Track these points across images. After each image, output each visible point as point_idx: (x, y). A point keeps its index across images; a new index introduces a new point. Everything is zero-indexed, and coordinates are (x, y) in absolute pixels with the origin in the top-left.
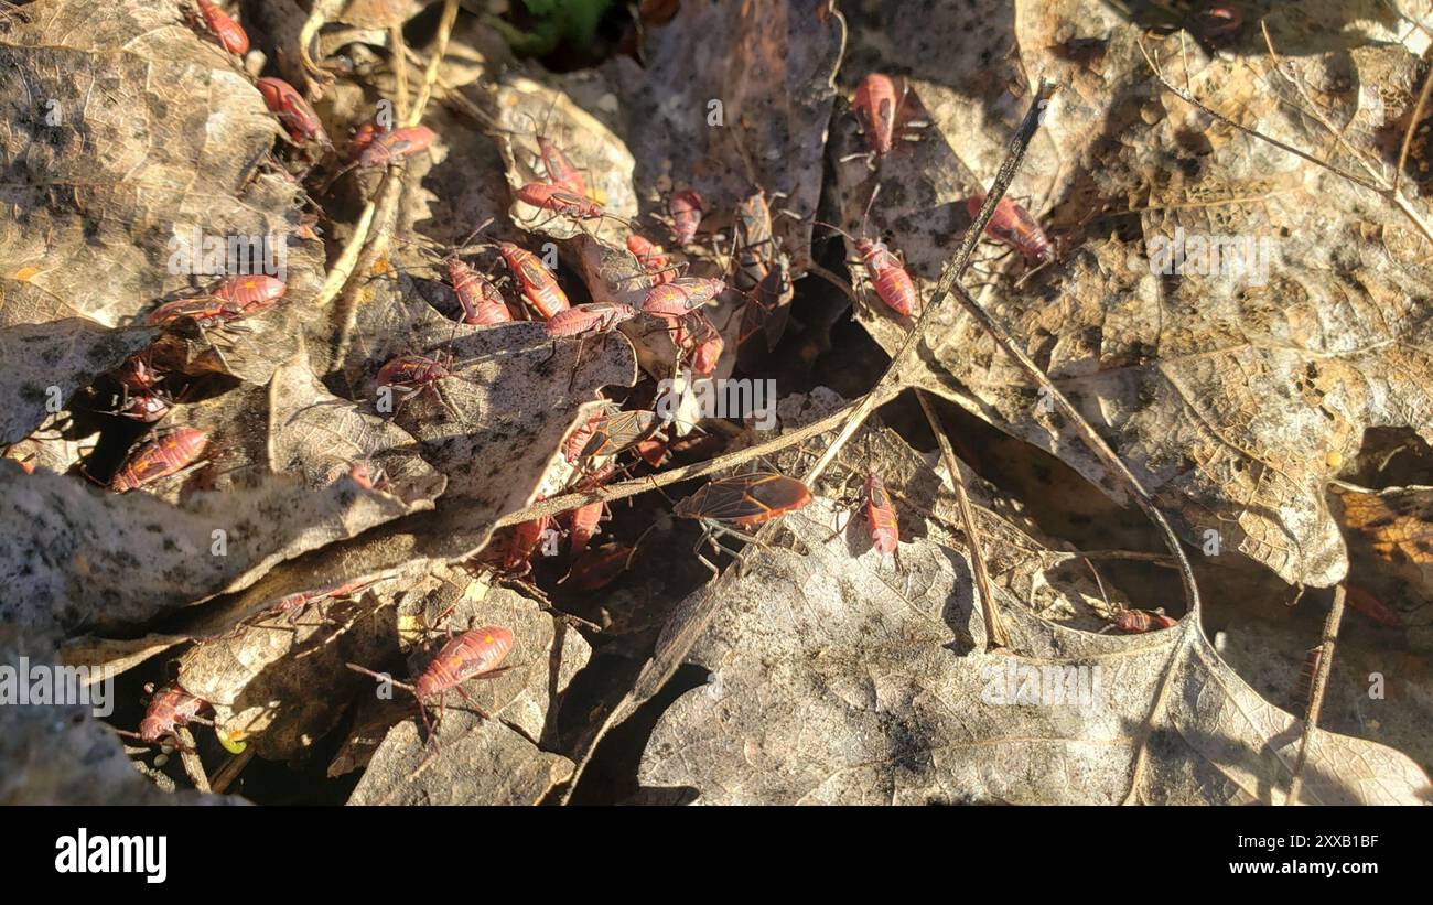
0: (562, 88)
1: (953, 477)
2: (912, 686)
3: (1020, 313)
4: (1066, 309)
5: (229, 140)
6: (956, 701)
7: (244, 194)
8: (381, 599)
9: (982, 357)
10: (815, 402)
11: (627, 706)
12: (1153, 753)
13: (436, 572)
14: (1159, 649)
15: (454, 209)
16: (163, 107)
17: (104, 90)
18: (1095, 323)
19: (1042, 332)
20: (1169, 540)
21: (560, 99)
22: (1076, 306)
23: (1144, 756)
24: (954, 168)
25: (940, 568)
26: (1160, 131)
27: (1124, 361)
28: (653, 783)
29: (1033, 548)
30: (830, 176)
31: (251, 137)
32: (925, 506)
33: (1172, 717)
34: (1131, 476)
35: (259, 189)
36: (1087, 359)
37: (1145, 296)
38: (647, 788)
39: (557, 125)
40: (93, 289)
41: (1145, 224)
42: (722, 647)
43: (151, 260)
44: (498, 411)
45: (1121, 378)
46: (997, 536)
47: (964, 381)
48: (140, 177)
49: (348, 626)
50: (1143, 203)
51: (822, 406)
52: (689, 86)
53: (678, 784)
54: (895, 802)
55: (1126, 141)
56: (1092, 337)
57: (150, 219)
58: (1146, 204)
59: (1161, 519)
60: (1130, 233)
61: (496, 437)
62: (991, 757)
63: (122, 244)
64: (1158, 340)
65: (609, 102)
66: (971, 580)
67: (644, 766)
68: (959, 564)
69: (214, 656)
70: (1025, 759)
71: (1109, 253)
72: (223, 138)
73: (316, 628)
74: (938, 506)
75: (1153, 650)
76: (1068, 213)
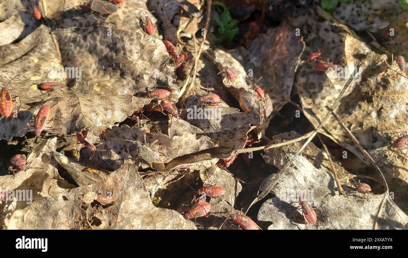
0: (229, 53)
1: (327, 155)
2: (322, 202)
3: (343, 118)
4: (354, 117)
5: (159, 56)
6: (332, 206)
7: (161, 70)
8: (191, 170)
9: (334, 127)
10: (292, 134)
11: (256, 200)
12: (379, 224)
13: (204, 165)
14: (379, 199)
15: (206, 79)
16: (144, 46)
17: (130, 41)
18: (361, 121)
19: (348, 122)
20: (381, 174)
21: (229, 55)
22: (356, 117)
23: (376, 224)
24: (328, 81)
25: (326, 176)
26: (377, 77)
27: (369, 131)
28: (261, 220)
29: (347, 173)
30: (296, 80)
31: (164, 57)
32: (320, 162)
33: (383, 216)
34: (371, 158)
35: (165, 69)
36: (360, 130)
37: (373, 116)
38: (260, 221)
39: (229, 62)
40: (122, 88)
41: (373, 99)
42: (277, 189)
43: (136, 83)
44: (223, 127)
45: (369, 135)
46: (338, 170)
47: (330, 132)
48: (137, 63)
49: (184, 176)
50: (373, 94)
51: (293, 136)
52: (258, 56)
53: (267, 220)
54: (319, 229)
55: (369, 79)
56: (361, 125)
57: (138, 73)
58: (374, 94)
59: (379, 169)
60: (370, 101)
61: (223, 133)
62: (341, 220)
63: (129, 78)
64: (377, 126)
65: (240, 57)
66: (333, 179)
67: (259, 215)
68: (331, 176)
69: (151, 180)
70: (349, 222)
71: (364, 105)
72: (157, 56)
73: (176, 176)
74: (323, 162)
75: (378, 199)
76: (354, 95)
